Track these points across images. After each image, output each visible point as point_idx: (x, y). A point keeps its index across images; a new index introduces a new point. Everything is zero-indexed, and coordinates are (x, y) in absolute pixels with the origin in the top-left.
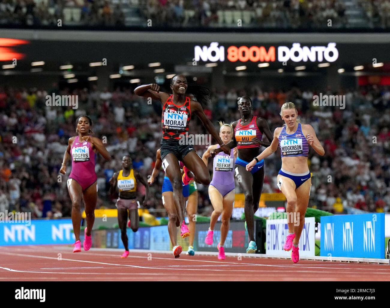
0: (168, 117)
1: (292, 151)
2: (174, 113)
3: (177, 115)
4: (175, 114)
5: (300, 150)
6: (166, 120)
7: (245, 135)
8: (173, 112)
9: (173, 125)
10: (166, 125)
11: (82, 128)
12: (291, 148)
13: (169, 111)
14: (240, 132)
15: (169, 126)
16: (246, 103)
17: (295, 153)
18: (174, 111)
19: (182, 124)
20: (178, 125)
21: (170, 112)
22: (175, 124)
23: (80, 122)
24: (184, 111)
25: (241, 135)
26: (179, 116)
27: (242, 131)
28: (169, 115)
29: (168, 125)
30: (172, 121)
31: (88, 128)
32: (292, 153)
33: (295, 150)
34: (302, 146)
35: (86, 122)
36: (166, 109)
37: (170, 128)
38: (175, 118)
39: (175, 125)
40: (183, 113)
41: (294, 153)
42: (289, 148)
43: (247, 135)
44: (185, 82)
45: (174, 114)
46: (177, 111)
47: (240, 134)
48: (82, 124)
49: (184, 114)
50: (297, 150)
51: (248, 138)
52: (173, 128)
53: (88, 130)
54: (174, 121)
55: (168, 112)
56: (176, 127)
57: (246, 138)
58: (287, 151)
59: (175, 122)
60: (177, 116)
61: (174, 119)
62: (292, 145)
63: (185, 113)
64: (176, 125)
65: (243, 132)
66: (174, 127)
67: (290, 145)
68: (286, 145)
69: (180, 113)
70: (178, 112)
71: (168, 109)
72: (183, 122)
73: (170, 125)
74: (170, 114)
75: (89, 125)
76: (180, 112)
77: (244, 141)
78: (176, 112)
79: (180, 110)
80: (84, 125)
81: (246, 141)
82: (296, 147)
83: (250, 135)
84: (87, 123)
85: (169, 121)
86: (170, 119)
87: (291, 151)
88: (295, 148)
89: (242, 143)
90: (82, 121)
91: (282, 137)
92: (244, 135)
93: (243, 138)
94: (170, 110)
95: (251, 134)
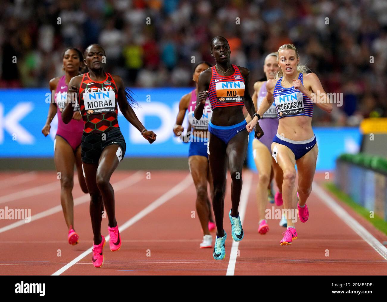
0: (90, 99)
1: (290, 109)
2: (97, 91)
3: (101, 93)
4: (99, 92)
5: (301, 107)
6: (88, 103)
7: (231, 88)
8: (95, 91)
9: (99, 107)
10: (90, 108)
11: (69, 65)
12: (289, 105)
13: (90, 91)
14: (222, 84)
15: (94, 110)
16: (223, 46)
17: (294, 112)
18: (96, 89)
19: (109, 104)
20: (105, 106)
21: (92, 91)
22: (101, 105)
23: (67, 57)
24: (109, 86)
25: (225, 88)
26: (104, 95)
27: (225, 83)
28: (90, 96)
29: (92, 108)
30: (96, 103)
31: (77, 64)
32: (290, 112)
33: (294, 108)
34: (303, 102)
35: (75, 56)
36: (86, 89)
37: (96, 111)
38: (99, 97)
39: (101, 107)
40: (109, 88)
41: (292, 112)
42: (286, 106)
43: (233, 88)
44: (100, 53)
45: (97, 93)
46: (100, 87)
47: (223, 87)
48: (70, 59)
49: (110, 90)
50: (297, 108)
51: (236, 91)
52: (99, 111)
53: (77, 68)
54: (99, 102)
55: (88, 92)
56: (103, 108)
57: (233, 92)
58: (284, 110)
59: (101, 103)
60: (101, 95)
61: (98, 100)
62: (290, 101)
63: (111, 88)
64: (103, 106)
65: (227, 85)
66: (101, 109)
67: (286, 102)
68: (283, 103)
69: (105, 90)
70: (103, 88)
71: (89, 89)
72: (110, 101)
73: (94, 108)
74: (92, 93)
75: (78, 60)
76: (105, 88)
77: (231, 96)
78: (99, 89)
79: (104, 86)
80: (71, 61)
81: (233, 96)
82: (296, 104)
83: (237, 88)
84: (75, 58)
85: (92, 103)
86: (93, 100)
87: (288, 109)
88: (294, 106)
89: (227, 99)
90: (68, 55)
91: (278, 92)
92: (229, 88)
93: (228, 92)
94: (91, 89)
95: (239, 86)
